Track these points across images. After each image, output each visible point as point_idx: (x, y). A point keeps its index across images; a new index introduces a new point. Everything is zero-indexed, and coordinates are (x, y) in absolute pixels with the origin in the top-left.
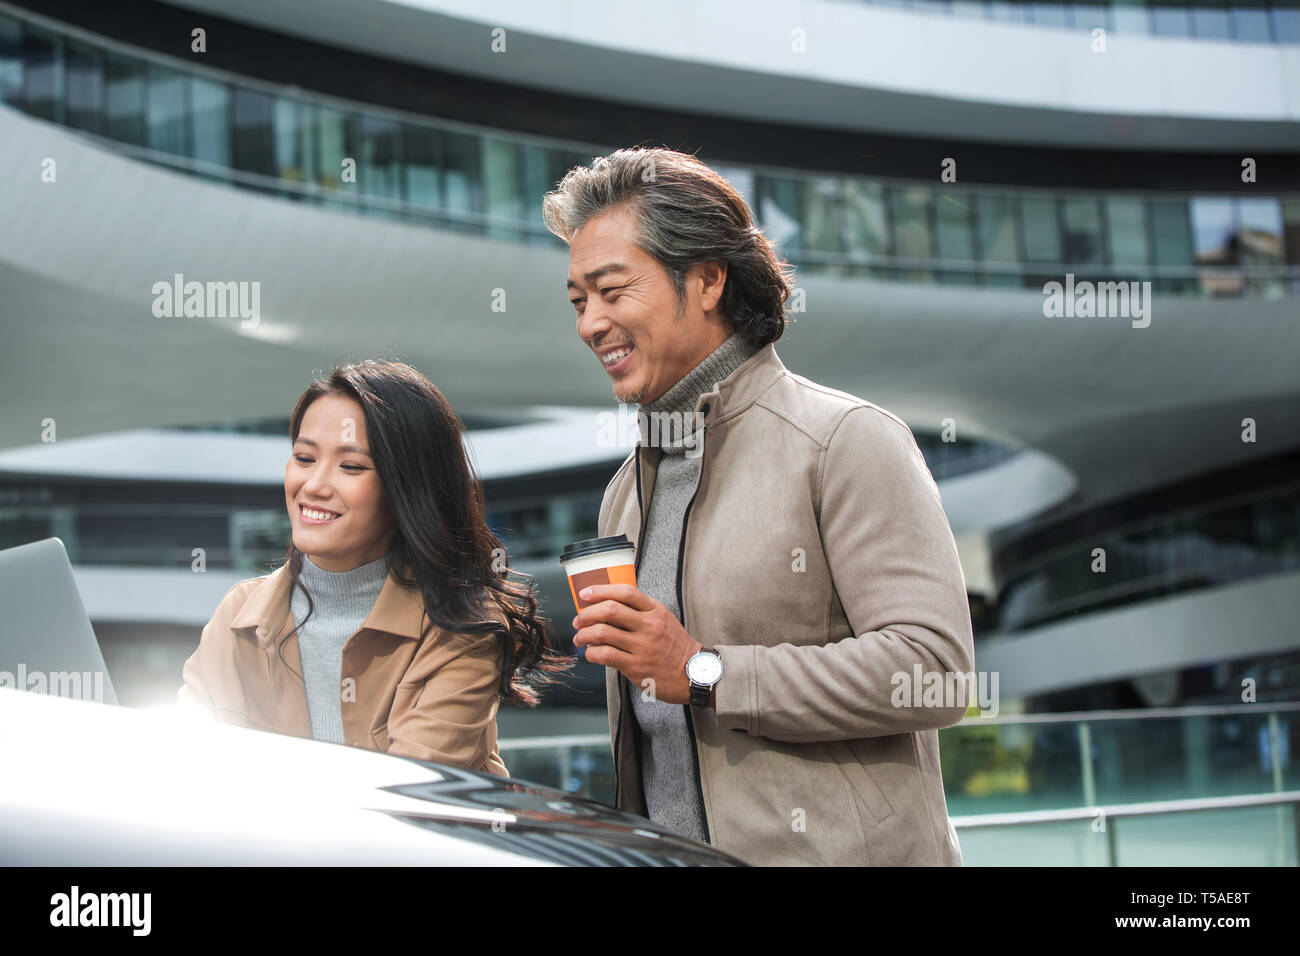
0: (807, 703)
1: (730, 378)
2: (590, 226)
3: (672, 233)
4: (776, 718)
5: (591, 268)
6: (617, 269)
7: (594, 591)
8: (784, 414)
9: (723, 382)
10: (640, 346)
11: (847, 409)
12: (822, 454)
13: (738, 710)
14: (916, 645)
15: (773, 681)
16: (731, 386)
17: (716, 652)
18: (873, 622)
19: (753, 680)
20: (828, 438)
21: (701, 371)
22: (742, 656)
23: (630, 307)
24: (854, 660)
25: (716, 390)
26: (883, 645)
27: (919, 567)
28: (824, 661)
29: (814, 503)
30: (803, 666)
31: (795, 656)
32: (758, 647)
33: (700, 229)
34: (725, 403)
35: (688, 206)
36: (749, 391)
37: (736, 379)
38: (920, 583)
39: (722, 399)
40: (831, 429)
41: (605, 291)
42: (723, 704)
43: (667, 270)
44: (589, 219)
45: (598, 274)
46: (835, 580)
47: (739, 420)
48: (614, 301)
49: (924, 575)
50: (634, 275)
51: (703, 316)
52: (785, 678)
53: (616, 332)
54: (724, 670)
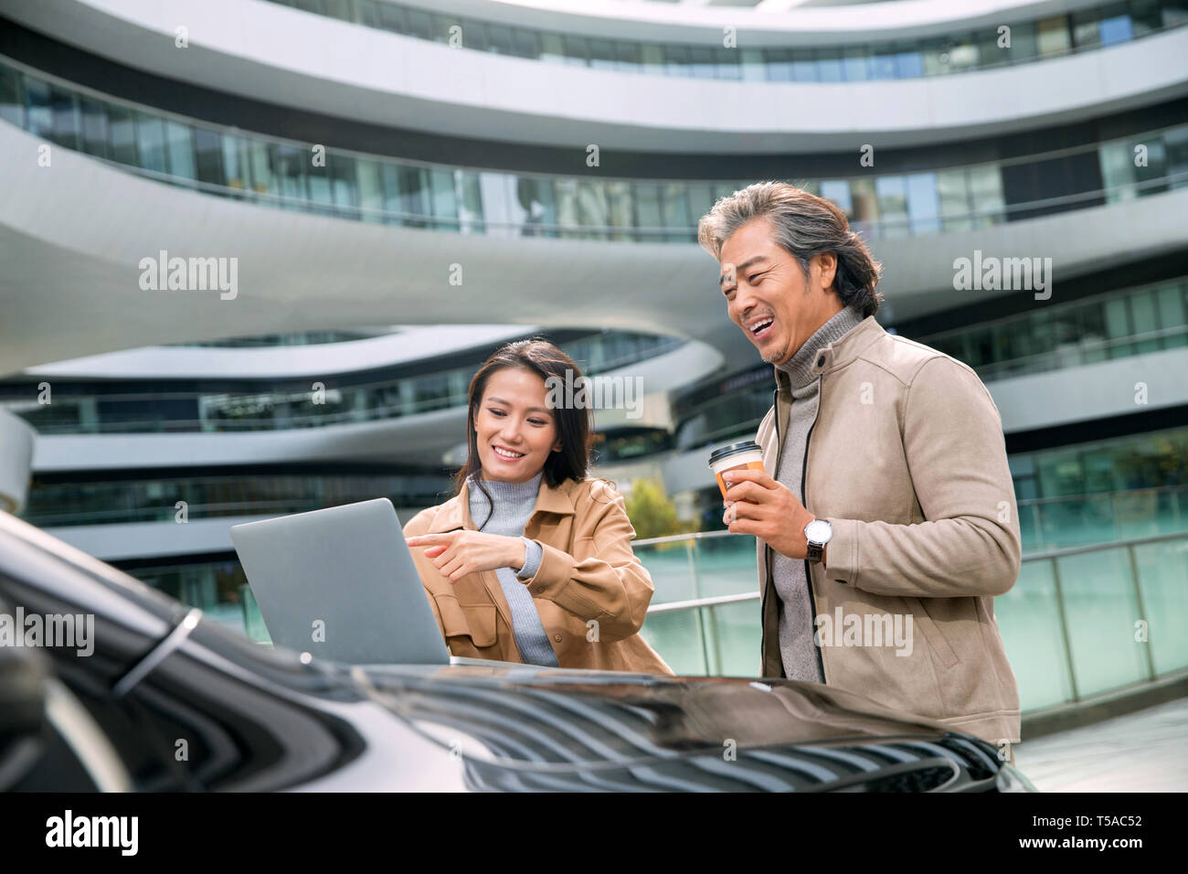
0: (895, 565)
1: (840, 339)
2: (737, 235)
3: (797, 232)
4: (872, 576)
5: (742, 262)
6: (760, 260)
7: (734, 474)
8: (879, 363)
9: (835, 342)
10: (780, 316)
11: (928, 358)
12: (906, 391)
13: (843, 566)
14: (982, 532)
15: (871, 547)
16: (841, 345)
17: (827, 521)
18: (946, 513)
19: (855, 545)
20: (911, 379)
21: (818, 336)
22: (849, 526)
23: (771, 287)
24: (932, 538)
25: (829, 347)
26: (955, 529)
27: (982, 475)
28: (908, 535)
29: (900, 427)
30: (893, 539)
31: (887, 530)
32: (859, 521)
33: (818, 229)
34: (837, 357)
35: (809, 214)
36: (854, 350)
37: (846, 341)
38: (983, 487)
39: (834, 355)
40: (914, 373)
41: (752, 277)
42: (832, 560)
43: (796, 258)
44: (735, 229)
45: (747, 265)
46: (915, 484)
47: (846, 370)
48: (758, 284)
49: (986, 482)
50: (773, 262)
51: (823, 293)
52: (879, 546)
53: (761, 306)
54: (833, 534)
